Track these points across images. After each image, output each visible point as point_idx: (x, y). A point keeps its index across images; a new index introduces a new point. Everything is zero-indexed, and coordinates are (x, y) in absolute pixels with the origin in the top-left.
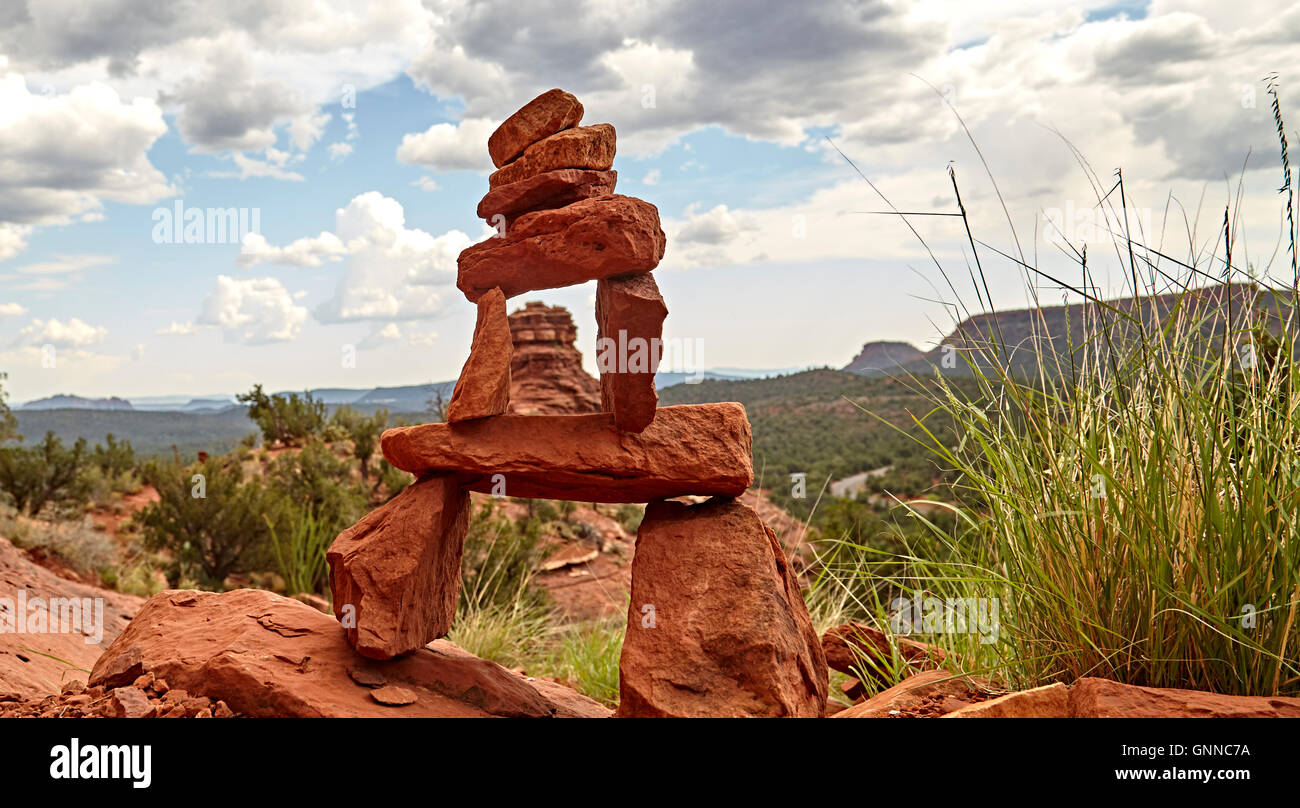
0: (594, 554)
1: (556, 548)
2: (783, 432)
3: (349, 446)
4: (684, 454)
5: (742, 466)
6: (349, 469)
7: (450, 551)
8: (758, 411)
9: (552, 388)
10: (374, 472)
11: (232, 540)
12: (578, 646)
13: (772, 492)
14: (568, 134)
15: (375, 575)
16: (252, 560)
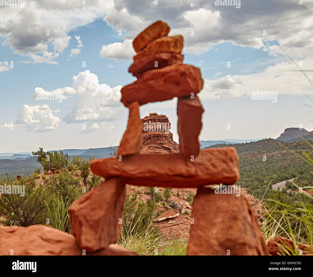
0: (178, 214)
1: (162, 212)
2: (253, 165)
3: (79, 173)
4: (211, 168)
5: (234, 172)
6: (79, 182)
7: (118, 208)
8: (243, 156)
9: (161, 148)
10: (89, 183)
11: (32, 211)
12: (171, 250)
13: (248, 189)
14: (164, 39)
15: (88, 218)
16: (40, 219)
